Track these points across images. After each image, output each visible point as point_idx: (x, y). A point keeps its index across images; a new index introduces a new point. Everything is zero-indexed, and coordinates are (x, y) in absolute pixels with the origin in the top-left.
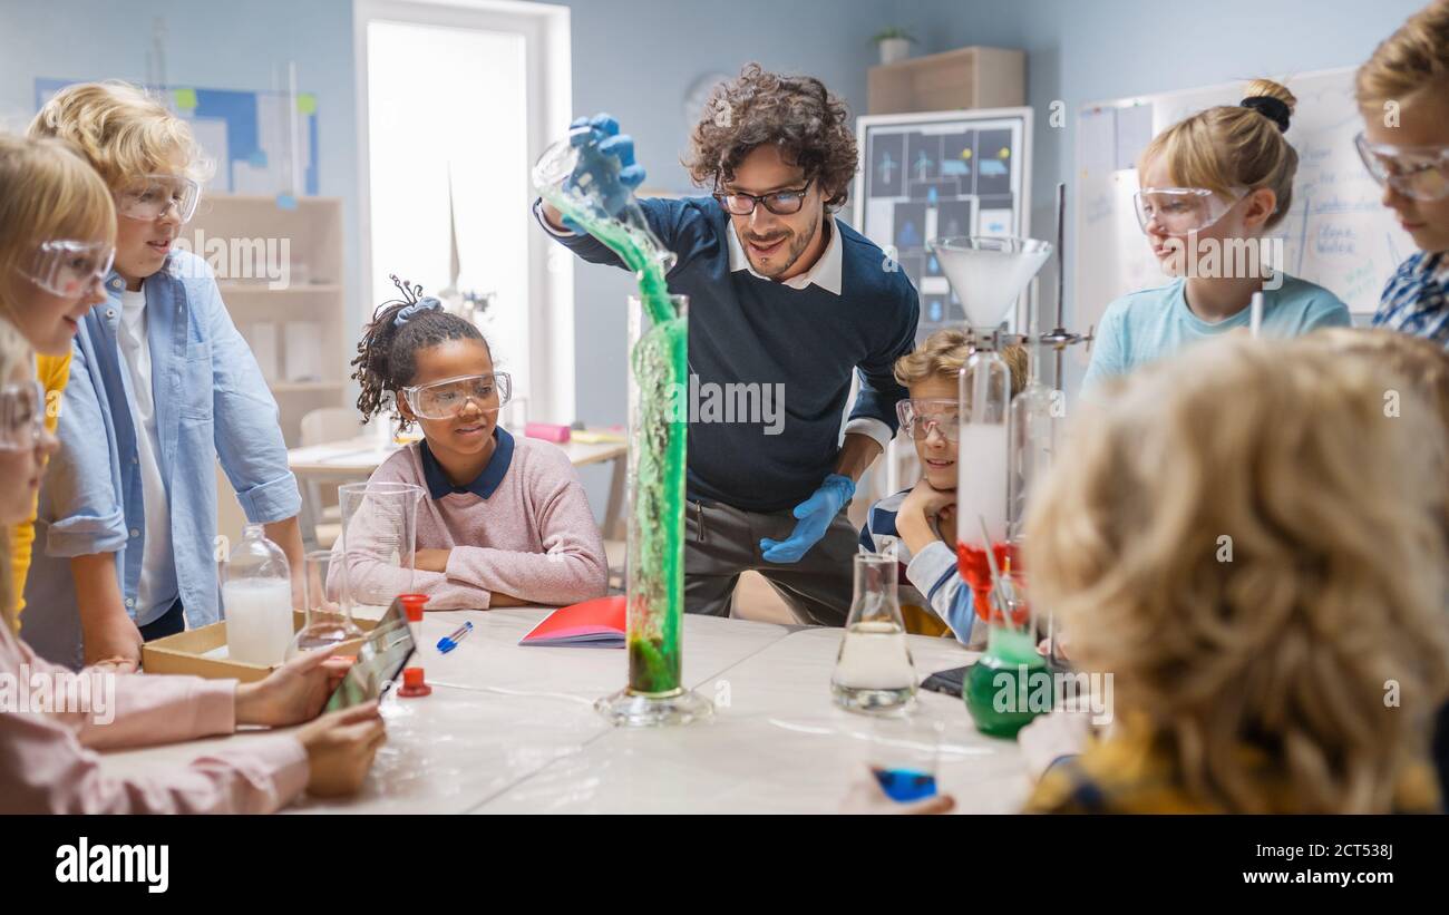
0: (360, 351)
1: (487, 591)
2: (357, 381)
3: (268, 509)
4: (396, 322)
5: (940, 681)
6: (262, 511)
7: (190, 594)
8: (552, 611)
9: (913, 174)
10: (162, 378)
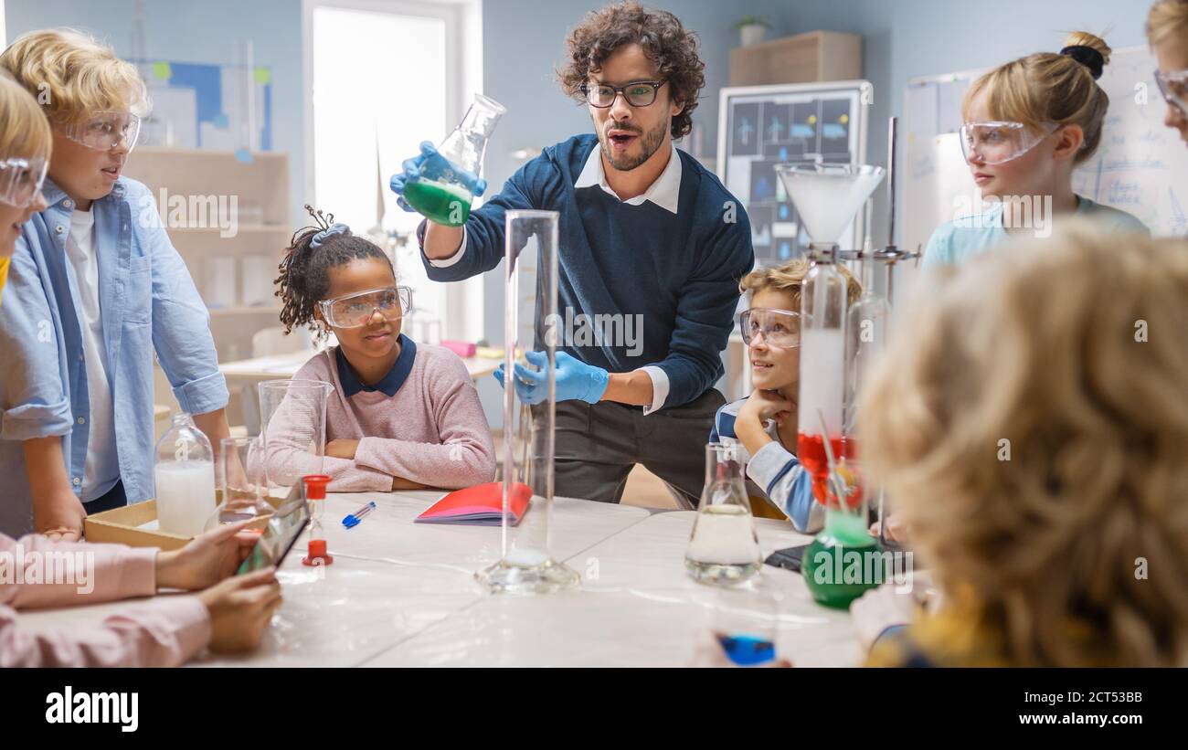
0: (282, 272)
1: (390, 475)
2: (280, 298)
3: (199, 402)
4: (311, 245)
5: (782, 557)
6: (194, 403)
7: (129, 474)
8: (445, 494)
9: (767, 136)
10: (108, 287)
